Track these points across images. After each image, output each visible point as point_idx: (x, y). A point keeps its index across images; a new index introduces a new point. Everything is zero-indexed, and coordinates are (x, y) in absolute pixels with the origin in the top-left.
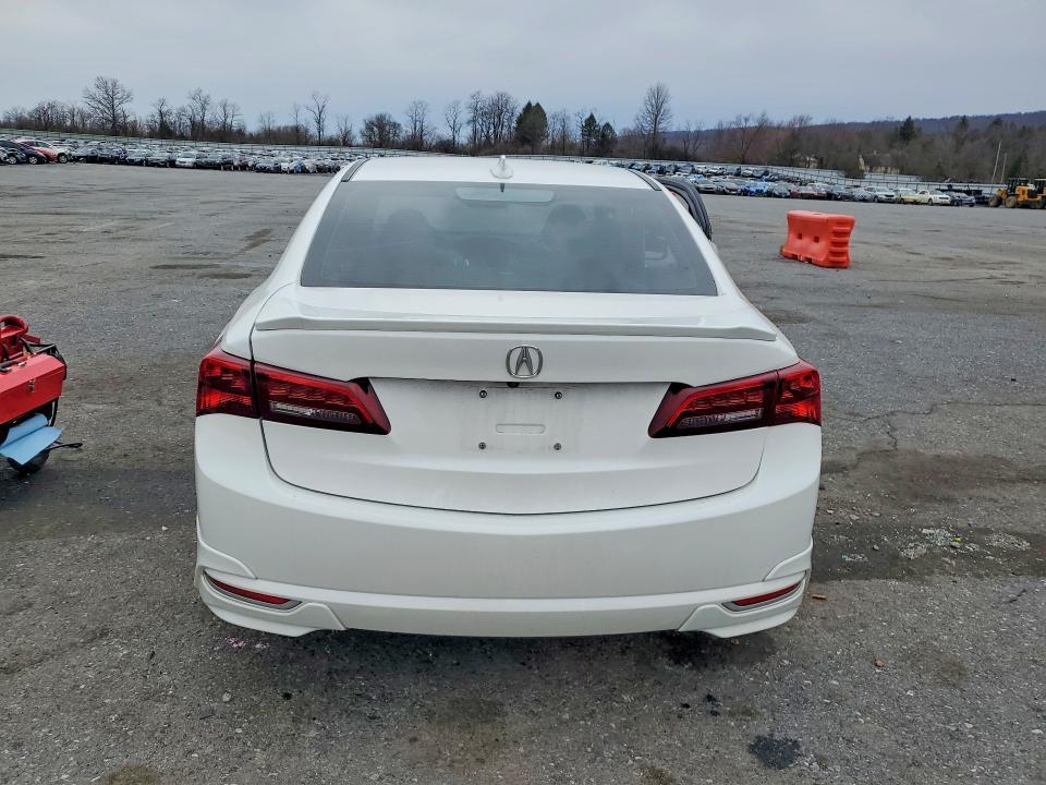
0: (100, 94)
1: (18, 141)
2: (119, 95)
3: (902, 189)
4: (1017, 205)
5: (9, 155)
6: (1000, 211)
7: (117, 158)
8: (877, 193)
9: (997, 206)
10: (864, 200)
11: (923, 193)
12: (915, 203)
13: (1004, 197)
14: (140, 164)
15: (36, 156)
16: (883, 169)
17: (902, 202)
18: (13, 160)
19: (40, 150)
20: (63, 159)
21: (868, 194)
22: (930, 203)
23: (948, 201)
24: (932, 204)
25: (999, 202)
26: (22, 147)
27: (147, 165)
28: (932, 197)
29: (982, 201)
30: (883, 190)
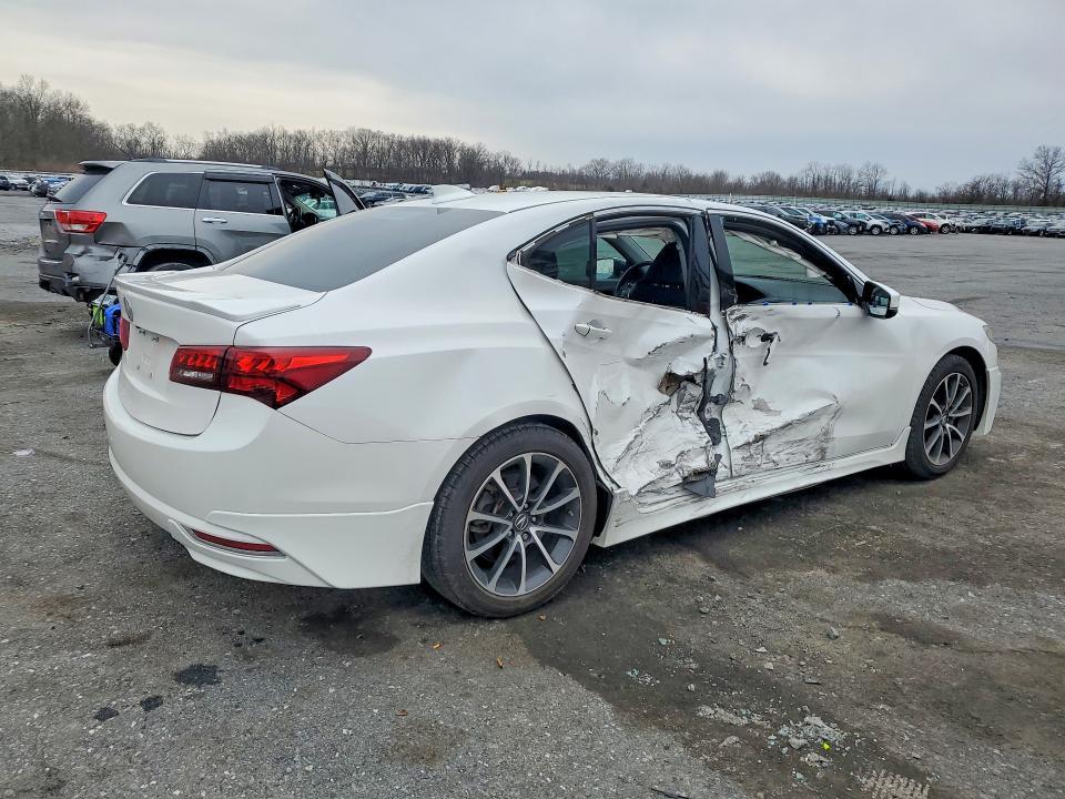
0: (1038, 164)
1: (908, 214)
2: (1058, 164)
5: (891, 227)
7: (1011, 229)
14: (1037, 234)
15: (918, 227)
18: (894, 231)
19: (923, 222)
20: (945, 229)
26: (905, 219)
27: (1044, 235)
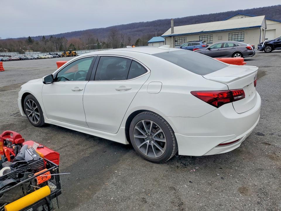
3: (40, 55)
4: (67, 56)
6: (64, 58)
8: (34, 57)
9: (63, 57)
10: (31, 59)
11: (46, 56)
12: (45, 58)
13: (63, 54)
16: (28, 50)
17: (41, 58)
21: (32, 57)
22: (48, 58)
23: (52, 57)
24: (49, 58)
25: (63, 56)
28: (48, 56)
29: (60, 56)
30: (36, 56)
